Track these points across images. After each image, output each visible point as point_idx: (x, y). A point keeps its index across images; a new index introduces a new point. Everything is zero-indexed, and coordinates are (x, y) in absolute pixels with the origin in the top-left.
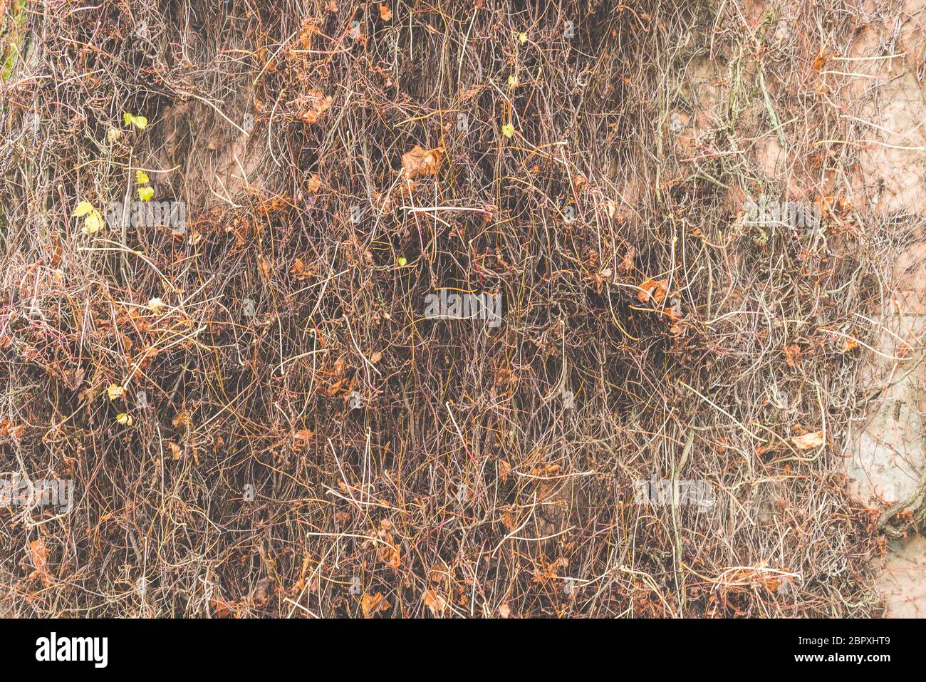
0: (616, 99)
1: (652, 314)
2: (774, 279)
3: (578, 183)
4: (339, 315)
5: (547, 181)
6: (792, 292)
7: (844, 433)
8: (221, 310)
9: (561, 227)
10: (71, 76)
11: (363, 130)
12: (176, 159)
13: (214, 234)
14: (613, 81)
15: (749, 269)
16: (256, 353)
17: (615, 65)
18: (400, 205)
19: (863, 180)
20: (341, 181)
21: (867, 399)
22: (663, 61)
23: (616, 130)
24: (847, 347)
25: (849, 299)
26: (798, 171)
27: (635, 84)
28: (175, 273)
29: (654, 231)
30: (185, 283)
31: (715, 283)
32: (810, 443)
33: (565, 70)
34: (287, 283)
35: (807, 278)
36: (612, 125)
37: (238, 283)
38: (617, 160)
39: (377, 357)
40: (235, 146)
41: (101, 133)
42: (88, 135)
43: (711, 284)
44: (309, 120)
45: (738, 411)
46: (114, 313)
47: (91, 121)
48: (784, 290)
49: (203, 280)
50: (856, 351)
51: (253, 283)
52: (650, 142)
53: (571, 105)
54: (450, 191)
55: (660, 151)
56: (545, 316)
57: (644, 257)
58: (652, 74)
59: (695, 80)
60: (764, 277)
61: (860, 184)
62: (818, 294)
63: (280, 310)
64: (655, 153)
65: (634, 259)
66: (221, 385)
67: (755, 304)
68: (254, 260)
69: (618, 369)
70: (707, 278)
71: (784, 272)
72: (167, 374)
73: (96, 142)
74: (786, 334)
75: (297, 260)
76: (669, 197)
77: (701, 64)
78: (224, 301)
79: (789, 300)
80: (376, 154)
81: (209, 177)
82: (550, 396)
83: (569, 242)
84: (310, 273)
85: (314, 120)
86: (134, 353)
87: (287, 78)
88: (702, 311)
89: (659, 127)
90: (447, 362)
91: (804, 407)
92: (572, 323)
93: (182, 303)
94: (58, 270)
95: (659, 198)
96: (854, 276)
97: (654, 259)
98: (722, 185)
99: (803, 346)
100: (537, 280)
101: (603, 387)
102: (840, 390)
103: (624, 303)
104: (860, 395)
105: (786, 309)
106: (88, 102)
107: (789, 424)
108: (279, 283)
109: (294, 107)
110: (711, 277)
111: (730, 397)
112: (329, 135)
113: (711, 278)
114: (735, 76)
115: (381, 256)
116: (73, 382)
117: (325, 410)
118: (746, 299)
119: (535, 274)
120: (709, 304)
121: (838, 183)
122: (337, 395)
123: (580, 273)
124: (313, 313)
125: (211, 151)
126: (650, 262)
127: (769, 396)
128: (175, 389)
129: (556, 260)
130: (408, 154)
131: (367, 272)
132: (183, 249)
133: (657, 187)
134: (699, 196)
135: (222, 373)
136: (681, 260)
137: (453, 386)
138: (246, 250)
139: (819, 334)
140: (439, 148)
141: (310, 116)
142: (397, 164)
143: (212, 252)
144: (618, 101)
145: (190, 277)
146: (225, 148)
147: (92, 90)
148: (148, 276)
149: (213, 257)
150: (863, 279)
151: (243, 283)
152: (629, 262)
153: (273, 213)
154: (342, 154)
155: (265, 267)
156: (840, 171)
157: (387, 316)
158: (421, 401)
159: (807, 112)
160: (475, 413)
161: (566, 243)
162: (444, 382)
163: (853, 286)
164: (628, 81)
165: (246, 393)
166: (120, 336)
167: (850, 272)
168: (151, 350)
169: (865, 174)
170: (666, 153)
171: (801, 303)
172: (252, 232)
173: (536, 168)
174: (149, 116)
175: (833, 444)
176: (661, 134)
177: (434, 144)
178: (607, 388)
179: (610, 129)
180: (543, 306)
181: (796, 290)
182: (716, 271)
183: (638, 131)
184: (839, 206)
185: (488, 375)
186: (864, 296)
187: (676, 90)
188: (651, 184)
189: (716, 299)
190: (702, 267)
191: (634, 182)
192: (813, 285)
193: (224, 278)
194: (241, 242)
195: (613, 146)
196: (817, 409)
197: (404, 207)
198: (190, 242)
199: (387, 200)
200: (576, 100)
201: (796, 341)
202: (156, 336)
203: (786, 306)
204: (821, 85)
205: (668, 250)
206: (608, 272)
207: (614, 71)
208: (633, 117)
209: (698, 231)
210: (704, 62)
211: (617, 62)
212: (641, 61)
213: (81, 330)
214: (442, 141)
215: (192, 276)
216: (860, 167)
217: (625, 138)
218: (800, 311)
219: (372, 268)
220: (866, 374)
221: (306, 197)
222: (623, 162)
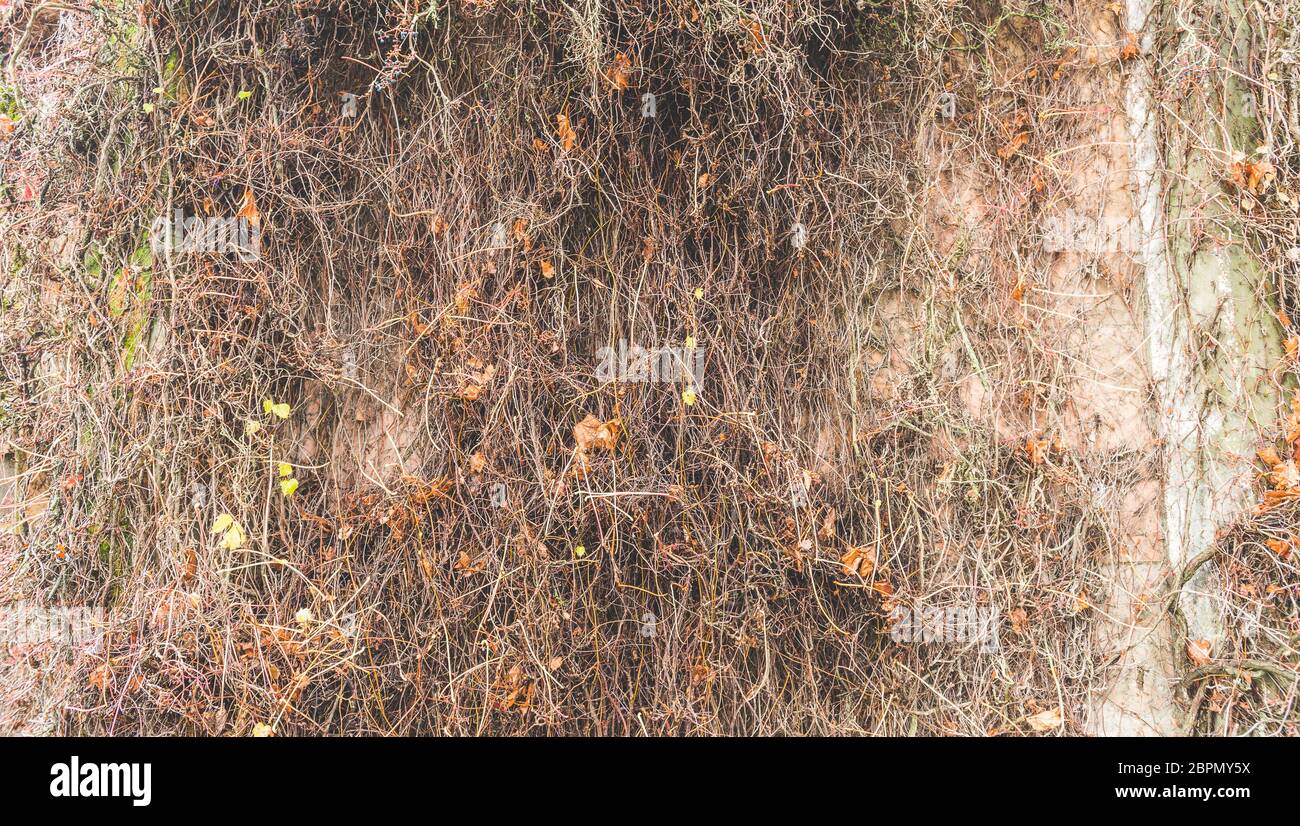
0: (803, 342)
1: (860, 589)
2: (990, 534)
3: (769, 451)
4: (511, 620)
5: (734, 451)
6: (1012, 548)
7: (1085, 706)
8: (379, 618)
9: (753, 502)
10: (206, 369)
11: (529, 402)
12: (320, 434)
13: (366, 527)
14: (798, 323)
15: (962, 523)
16: (419, 666)
17: (798, 305)
18: (575, 489)
19: (1076, 415)
20: (507, 460)
21: (1105, 664)
22: (851, 299)
23: (805, 376)
24: (1077, 609)
25: (1074, 551)
26: (1005, 412)
27: (823, 325)
28: (324, 576)
29: (855, 491)
30: (337, 588)
31: (926, 542)
32: (1047, 723)
33: (746, 319)
34: (452, 583)
35: (1026, 531)
36: (800, 371)
37: (396, 582)
38: (808, 408)
39: (556, 663)
40: (385, 413)
41: (239, 429)
42: (224, 432)
43: (921, 545)
44: (470, 396)
45: (964, 688)
46: (257, 633)
47: (228, 417)
48: (1002, 548)
49: (357, 583)
50: (1088, 611)
51: (414, 582)
52: (842, 388)
53: (755, 359)
54: (630, 469)
55: (854, 399)
56: (742, 600)
57: (845, 520)
58: (839, 313)
59: (886, 316)
60: (978, 533)
61: (1074, 420)
62: (1039, 551)
63: (446, 613)
64: (850, 402)
65: (836, 522)
66: (381, 708)
67: (973, 564)
68: (413, 555)
69: (827, 653)
70: (916, 537)
71: (1000, 527)
72: (320, 701)
73: (234, 441)
74: (1009, 597)
75: (462, 553)
76: (868, 450)
77: (891, 298)
78: (381, 608)
79: (1007, 559)
80: (545, 430)
81: (357, 453)
82: (754, 692)
83: (763, 516)
84: (477, 569)
85: (475, 396)
86: (282, 683)
87: (443, 343)
88: (915, 579)
89: (852, 371)
90: (636, 657)
91: (1037, 677)
92: (773, 606)
93: (335, 615)
94: (194, 594)
95: (857, 451)
96: (1078, 527)
97: (856, 519)
98: (925, 433)
99: (1029, 610)
100: (731, 561)
101: (811, 676)
102: (1074, 656)
103: (828, 580)
104: (1097, 660)
105: (1006, 569)
106: (223, 397)
107: (1021, 702)
108: (444, 584)
109: (453, 380)
110: (921, 535)
111: (954, 674)
112: (493, 411)
113: (921, 537)
114: (929, 318)
115: (556, 549)
116: (214, 728)
117: (500, 724)
118: (962, 559)
119: (728, 555)
120: (922, 570)
121: (1051, 423)
122: (511, 708)
123: (778, 552)
124: (484, 620)
125: (359, 422)
126: (852, 526)
127: (997, 671)
128: (330, 720)
129: (750, 539)
130: (580, 424)
131: (543, 568)
132: (332, 545)
133: (855, 439)
134: (901, 446)
135: (382, 693)
136: (886, 520)
137: (644, 685)
138: (404, 545)
139: (1045, 594)
140: (614, 420)
141: (472, 392)
142: (569, 439)
143: (364, 547)
144: (804, 344)
145: (341, 579)
146: (375, 419)
147: (228, 381)
148: (294, 581)
149: (368, 553)
150: (1088, 529)
151: (401, 582)
152: (830, 530)
153: (432, 500)
154: (509, 434)
155: (427, 565)
156: (1051, 410)
157: (567, 616)
158: (609, 709)
159: (1010, 346)
160: (671, 720)
161: (759, 517)
162: (634, 681)
163: (1077, 538)
164: (813, 322)
165: (409, 715)
166: (265, 664)
167: (1073, 520)
168: (302, 679)
169: (1079, 409)
170: (861, 397)
171: (1022, 561)
172: (410, 525)
173: (722, 435)
174: (292, 402)
175: (1074, 719)
176: (854, 380)
177: (609, 415)
178: (815, 675)
179: (799, 375)
180: (739, 592)
181: (1016, 546)
182: (925, 528)
183: (829, 376)
184: (1053, 448)
185: (682, 673)
186: (1091, 547)
187: (867, 330)
188: (847, 435)
189: (929, 562)
190: (910, 527)
191: (828, 431)
192: (1033, 541)
193: (381, 579)
194: (398, 535)
195: (803, 396)
196: (1051, 680)
197: (580, 492)
198: (340, 537)
199: (561, 483)
200: (759, 352)
201: (1021, 604)
202: (307, 659)
203: (1007, 566)
204: (1021, 318)
205: (872, 511)
206: (806, 545)
207: (798, 312)
208: (822, 361)
209: (903, 486)
210: (895, 295)
211: (801, 302)
212: (827, 299)
213: (221, 663)
214: (616, 410)
215: (345, 578)
216: (1072, 401)
217: (816, 387)
218: (1022, 570)
219: (547, 564)
220: (1102, 635)
221: (468, 479)
222: (815, 410)
